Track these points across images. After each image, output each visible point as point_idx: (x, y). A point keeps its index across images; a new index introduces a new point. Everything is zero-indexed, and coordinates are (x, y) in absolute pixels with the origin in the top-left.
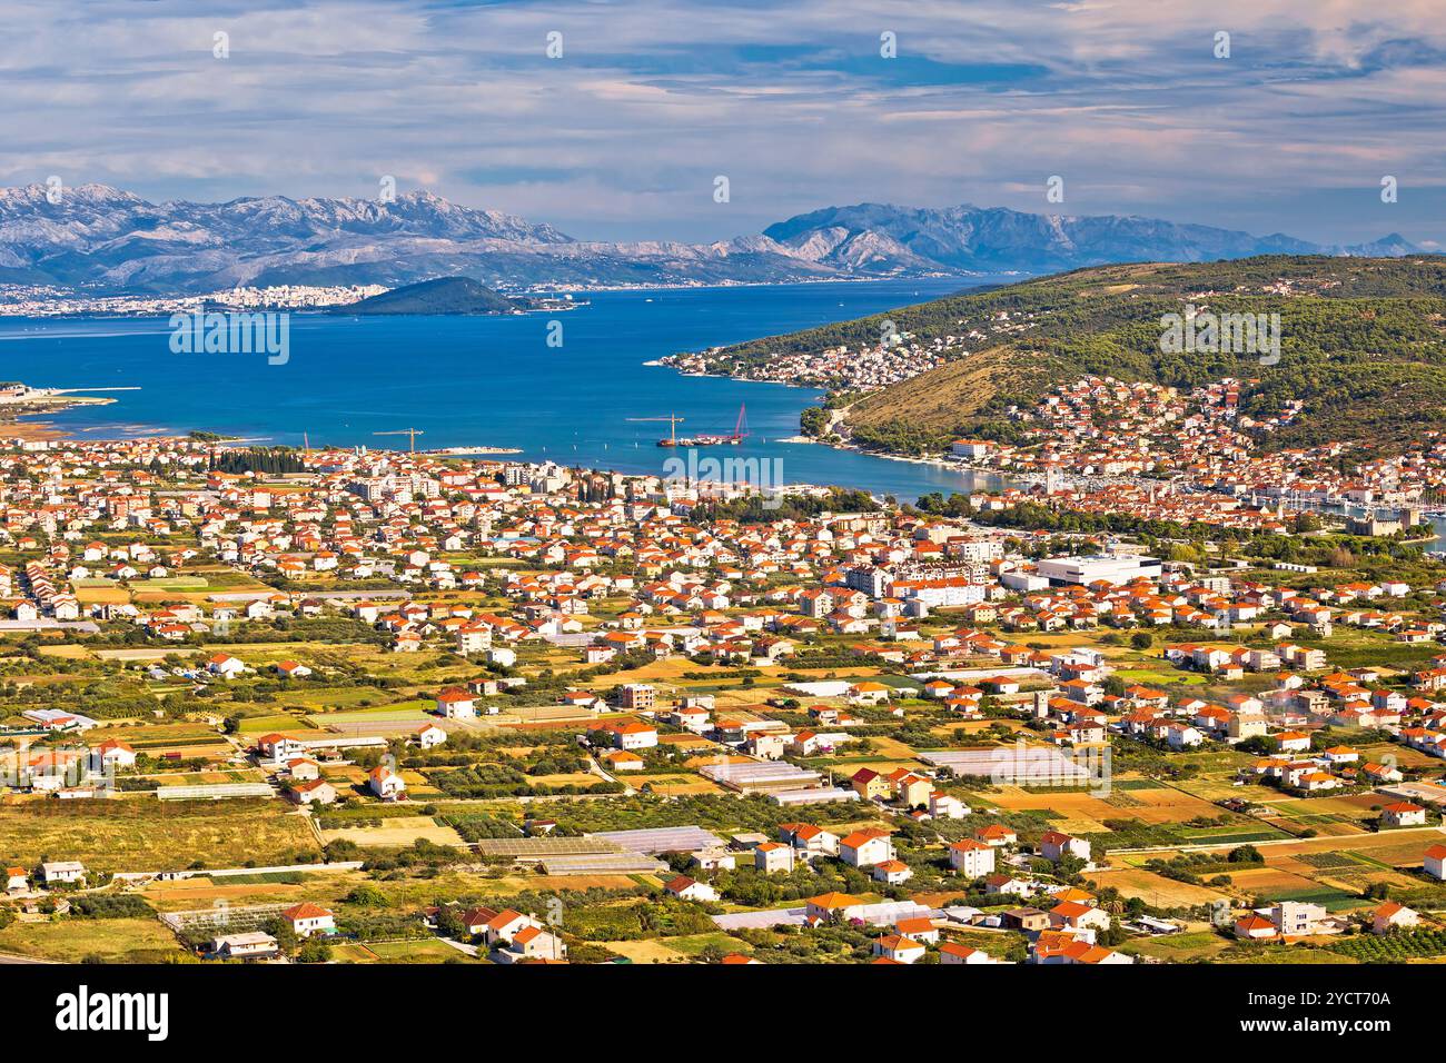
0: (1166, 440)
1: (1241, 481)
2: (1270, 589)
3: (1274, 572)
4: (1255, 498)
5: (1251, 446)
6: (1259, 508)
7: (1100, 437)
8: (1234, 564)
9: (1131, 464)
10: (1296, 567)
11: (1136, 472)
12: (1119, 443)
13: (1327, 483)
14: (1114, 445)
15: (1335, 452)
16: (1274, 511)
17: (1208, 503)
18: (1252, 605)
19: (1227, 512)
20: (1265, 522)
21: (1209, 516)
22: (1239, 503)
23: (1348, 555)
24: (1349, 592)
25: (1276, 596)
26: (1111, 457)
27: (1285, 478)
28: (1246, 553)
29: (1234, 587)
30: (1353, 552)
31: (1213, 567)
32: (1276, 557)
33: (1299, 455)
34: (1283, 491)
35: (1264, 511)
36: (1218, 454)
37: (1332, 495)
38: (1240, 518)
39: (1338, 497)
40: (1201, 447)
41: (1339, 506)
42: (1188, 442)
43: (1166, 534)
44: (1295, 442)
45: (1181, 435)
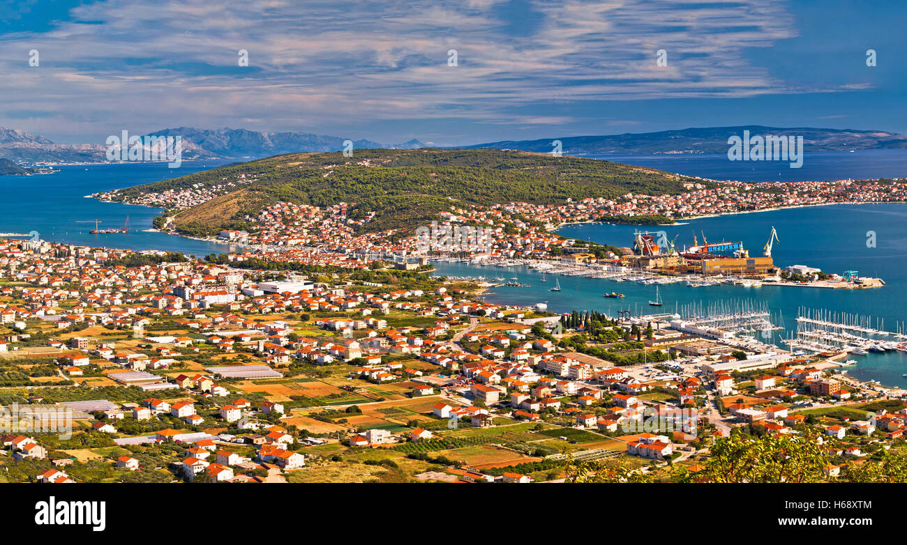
0: (316, 230)
1: (348, 247)
2: (361, 294)
3: (363, 287)
4: (355, 254)
5: (352, 232)
6: (356, 259)
7: (286, 229)
8: (346, 284)
9: (300, 240)
10: (373, 284)
11: (302, 244)
12: (294, 231)
13: (386, 247)
14: (292, 232)
15: (389, 234)
16: (363, 260)
17: (334, 257)
18: (354, 301)
19: (343, 261)
20: (359, 265)
21: (335, 263)
22: (348, 257)
23: (396, 278)
24: (397, 295)
25: (364, 297)
26: (291, 237)
27: (367, 245)
28: (351, 278)
29: (346, 293)
30: (398, 277)
31: (337, 285)
32: (364, 280)
33: (374, 236)
34: (367, 251)
35: (359, 260)
36: (338, 235)
37: (388, 253)
38: (348, 263)
39: (391, 253)
40: (331, 233)
41: (392, 258)
42: (325, 230)
43: (315, 271)
44: (372, 230)
45: (321, 228)
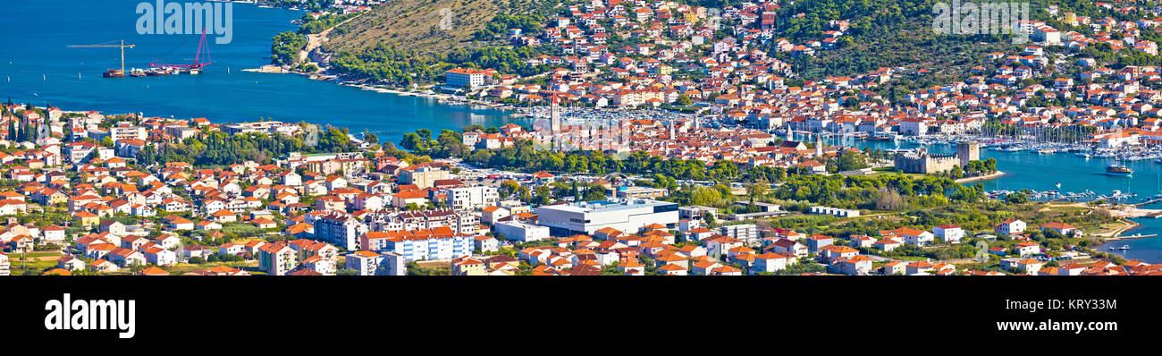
0: (693, 69)
1: (777, 113)
2: (804, 236)
3: (809, 217)
4: (790, 132)
5: (789, 73)
6: (795, 144)
7: (617, 65)
8: (764, 209)
9: (651, 95)
10: (835, 211)
11: (656, 104)
12: (638, 71)
13: (875, 115)
14: (632, 73)
15: (884, 79)
16: (813, 147)
17: (737, 139)
18: (781, 255)
19: (759, 150)
20: (801, 160)
21: (735, 154)
22: (773, 138)
23: (896, 196)
24: (895, 238)
25: (811, 245)
26: (628, 87)
27: (826, 108)
28: (778, 196)
29: (762, 235)
30: (902, 193)
31: (740, 212)
32: (813, 199)
33: (844, 83)
34: (824, 123)
35: (801, 147)
36: (751, 82)
37: (880, 128)
38: (773, 156)
39: (888, 130)
40: (732, 75)
41: (889, 141)
42: (717, 69)
43: (686, 175)
44: (841, 68)
45: (709, 62)
